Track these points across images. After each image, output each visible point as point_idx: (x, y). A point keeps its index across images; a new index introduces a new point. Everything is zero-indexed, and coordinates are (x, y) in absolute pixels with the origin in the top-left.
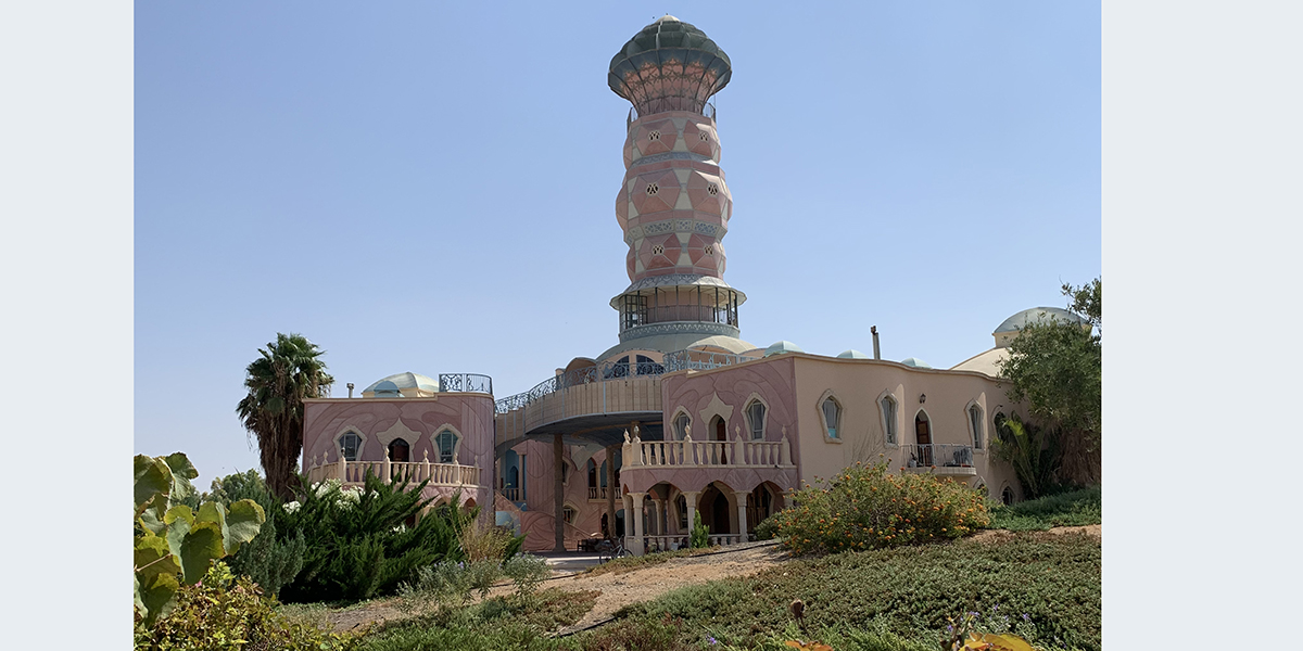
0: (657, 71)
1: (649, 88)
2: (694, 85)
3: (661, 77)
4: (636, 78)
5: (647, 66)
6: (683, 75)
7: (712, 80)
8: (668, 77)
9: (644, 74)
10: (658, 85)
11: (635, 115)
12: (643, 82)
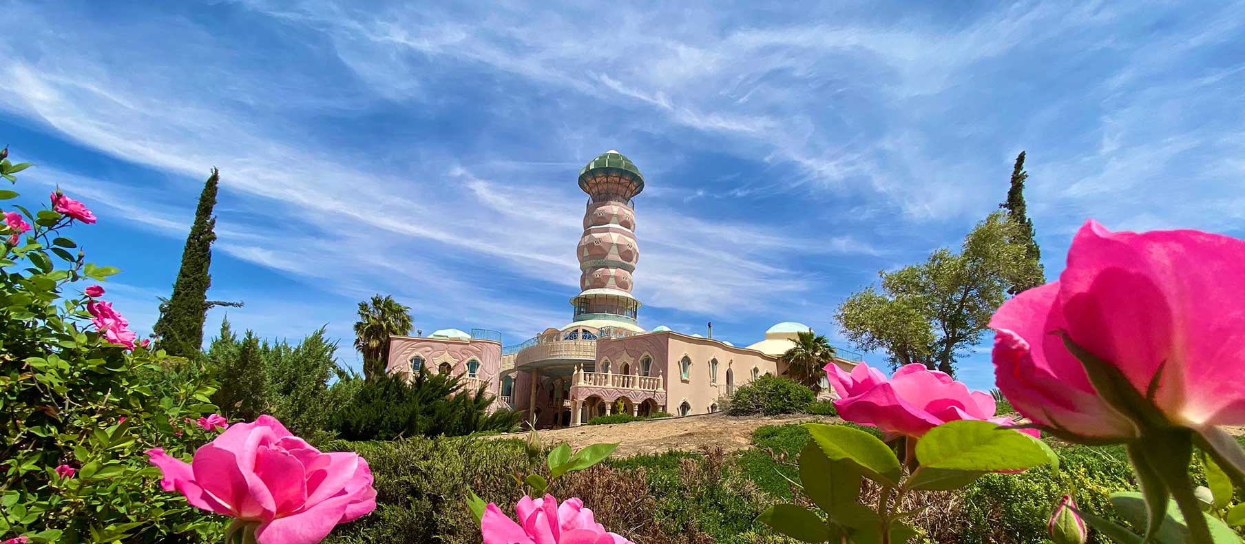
0: (605, 179)
1: (600, 187)
2: (624, 189)
3: (607, 182)
4: (594, 181)
5: (600, 175)
6: (619, 183)
7: (634, 188)
8: (611, 183)
9: (598, 180)
10: (605, 186)
11: (591, 202)
12: (597, 184)
